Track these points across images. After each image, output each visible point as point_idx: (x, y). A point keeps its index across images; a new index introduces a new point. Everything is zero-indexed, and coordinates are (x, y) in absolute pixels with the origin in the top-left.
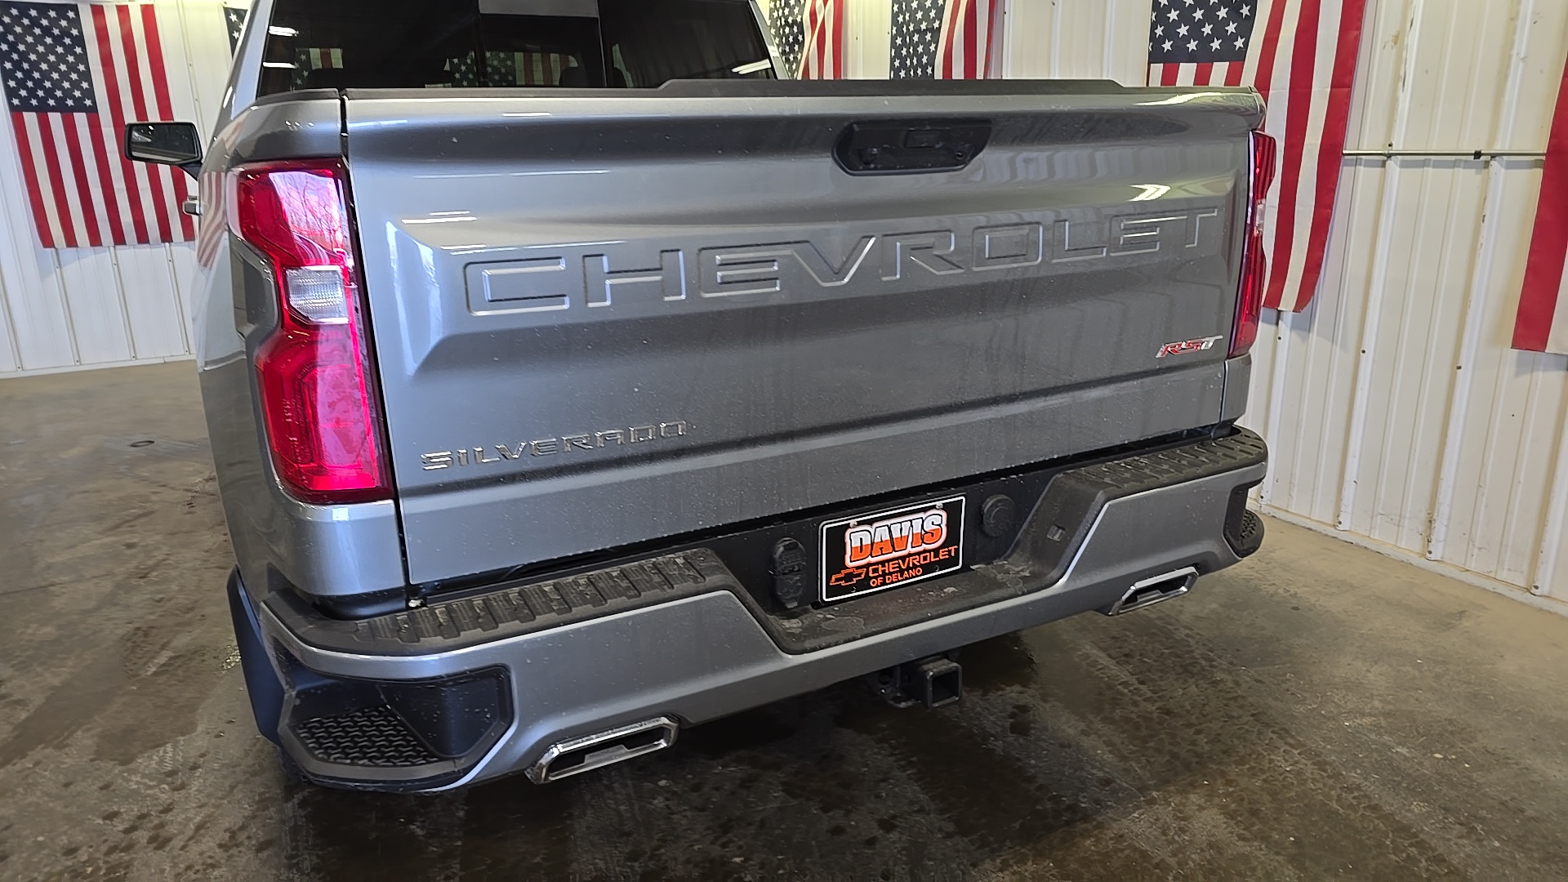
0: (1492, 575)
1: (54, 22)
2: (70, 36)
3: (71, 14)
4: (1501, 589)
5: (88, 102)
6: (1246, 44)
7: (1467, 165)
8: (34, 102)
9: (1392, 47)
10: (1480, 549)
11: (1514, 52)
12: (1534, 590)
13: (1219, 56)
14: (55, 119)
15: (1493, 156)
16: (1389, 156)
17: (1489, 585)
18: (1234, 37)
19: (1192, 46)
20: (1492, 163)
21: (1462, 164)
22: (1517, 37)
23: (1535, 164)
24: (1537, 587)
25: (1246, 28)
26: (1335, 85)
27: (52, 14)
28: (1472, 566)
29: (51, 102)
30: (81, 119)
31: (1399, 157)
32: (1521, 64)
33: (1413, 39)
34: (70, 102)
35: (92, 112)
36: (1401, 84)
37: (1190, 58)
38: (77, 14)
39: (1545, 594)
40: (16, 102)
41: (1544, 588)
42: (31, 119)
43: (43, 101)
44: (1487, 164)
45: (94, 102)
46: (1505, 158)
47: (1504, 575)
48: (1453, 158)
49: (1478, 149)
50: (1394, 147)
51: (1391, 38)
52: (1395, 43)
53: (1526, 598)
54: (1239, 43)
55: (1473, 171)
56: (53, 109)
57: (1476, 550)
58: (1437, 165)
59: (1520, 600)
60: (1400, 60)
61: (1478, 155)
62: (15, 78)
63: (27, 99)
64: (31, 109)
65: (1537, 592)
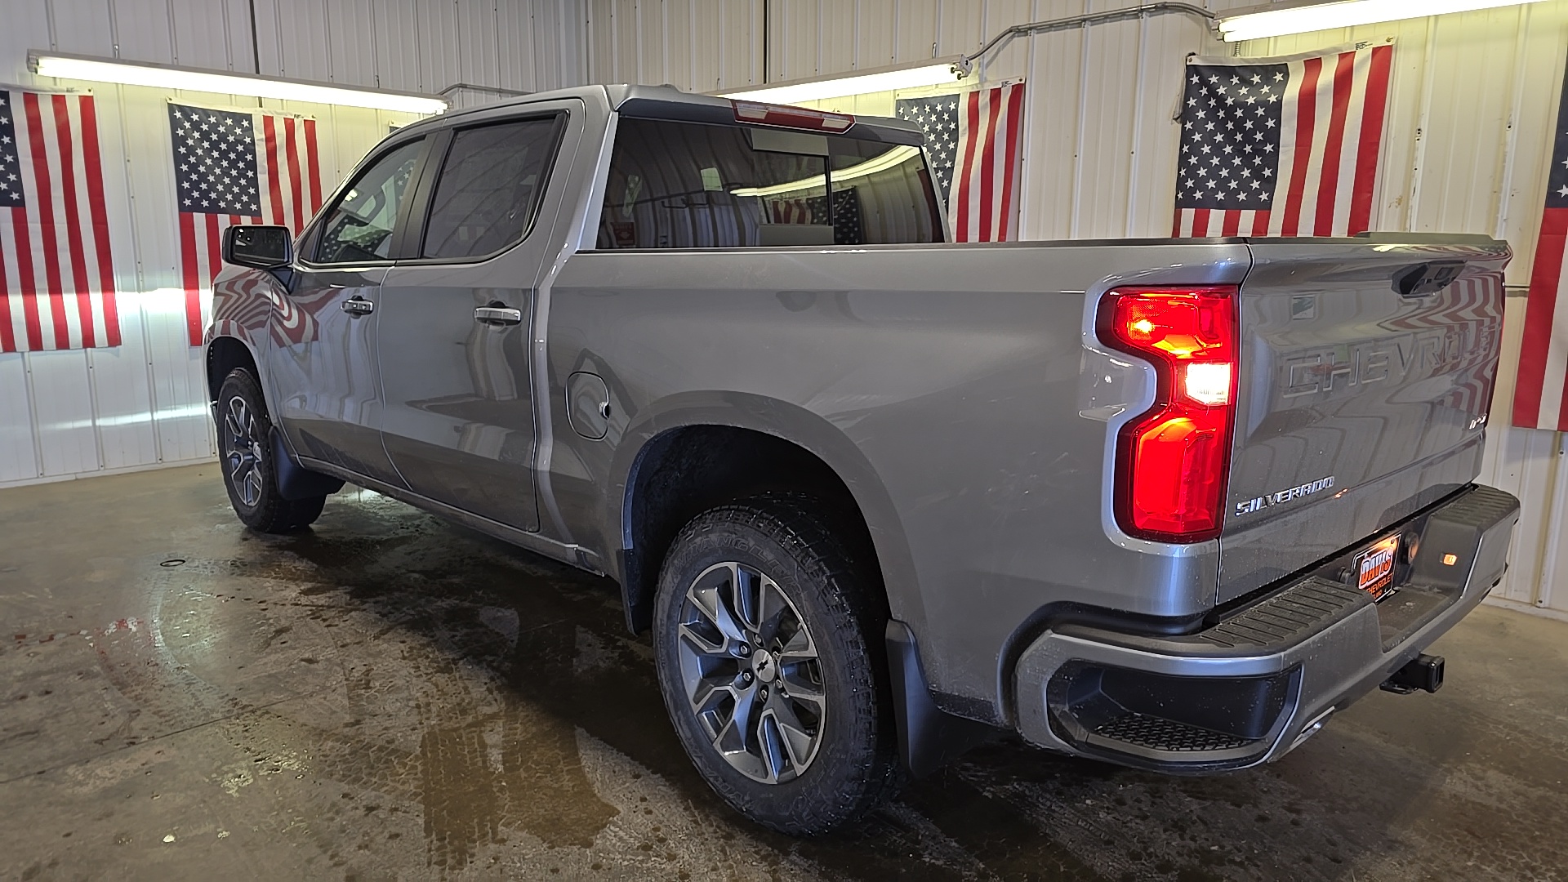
0: (1502, 596)
1: (230, 130)
2: (243, 143)
3: (245, 123)
4: (1512, 606)
5: (254, 207)
6: (1271, 198)
8: (205, 203)
9: (1397, 207)
11: (1499, 216)
12: (1538, 604)
13: (1246, 205)
14: (224, 220)
17: (1502, 604)
18: (1259, 192)
19: (1220, 196)
22: (1501, 205)
23: (1523, 294)
24: (1541, 602)
25: (1270, 184)
27: (229, 122)
29: (222, 204)
32: (1504, 224)
33: (1415, 202)
34: (238, 206)
35: (256, 216)
37: (1220, 205)
38: (251, 123)
39: (1546, 606)
40: (187, 202)
41: (1546, 603)
42: (199, 219)
43: (214, 204)
45: (259, 207)
51: (1395, 199)
52: (1399, 204)
53: (1533, 610)
54: (1264, 196)
56: (223, 211)
59: (1527, 612)
60: (1405, 216)
62: (189, 180)
63: (200, 200)
64: (201, 209)
65: (1541, 605)
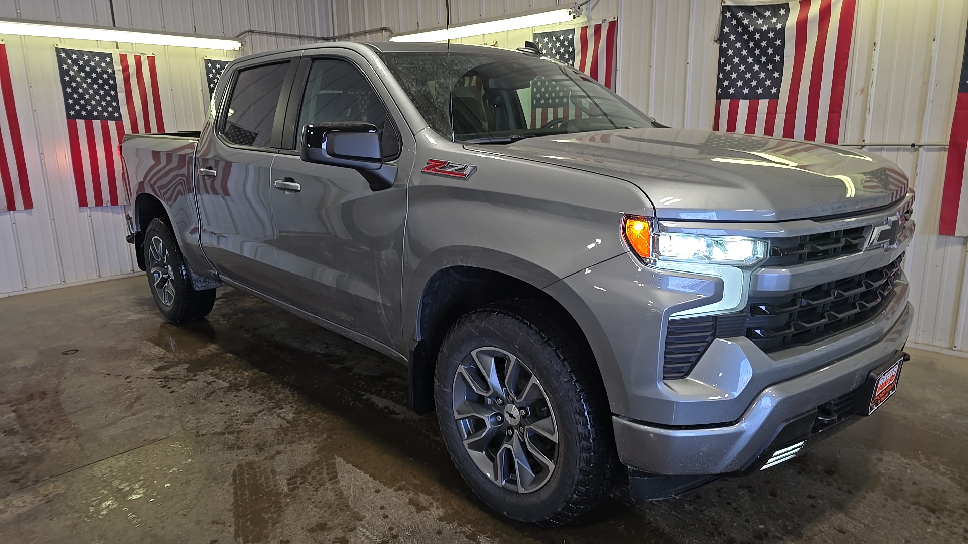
0: (931, 343)
1: (98, 64)
2: (107, 73)
3: (108, 60)
4: (937, 350)
5: (116, 115)
6: (778, 91)
7: (905, 150)
8: (84, 113)
9: (860, 95)
10: (923, 332)
11: (928, 98)
12: (954, 348)
13: (762, 96)
14: (97, 124)
15: (920, 146)
16: (863, 146)
17: (930, 348)
18: (770, 87)
19: (746, 91)
20: (920, 149)
21: (902, 149)
22: (929, 92)
23: (944, 150)
24: (955, 347)
25: (778, 83)
26: (831, 111)
27: (97, 59)
28: (919, 340)
29: (95, 114)
30: (112, 124)
31: (868, 147)
32: (931, 104)
33: (872, 91)
34: (106, 114)
35: (119, 121)
36: (868, 112)
37: (745, 97)
38: (112, 59)
39: (959, 349)
40: (72, 113)
41: (959, 347)
42: (81, 124)
43: (90, 113)
44: (916, 150)
45: (120, 115)
46: (925, 147)
47: (937, 343)
48: (897, 147)
49: (913, 143)
50: (866, 142)
51: (859, 90)
52: (862, 93)
53: (950, 352)
54: (774, 90)
55: (908, 153)
56: (96, 118)
57: (921, 333)
58: (888, 150)
59: (948, 353)
60: (866, 101)
61: (913, 145)
62: (73, 98)
63: (80, 111)
64: (81, 117)
65: (956, 349)
